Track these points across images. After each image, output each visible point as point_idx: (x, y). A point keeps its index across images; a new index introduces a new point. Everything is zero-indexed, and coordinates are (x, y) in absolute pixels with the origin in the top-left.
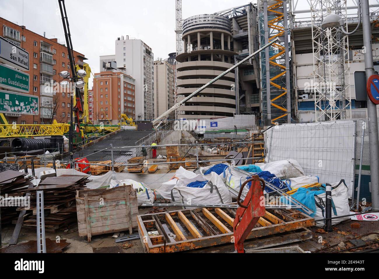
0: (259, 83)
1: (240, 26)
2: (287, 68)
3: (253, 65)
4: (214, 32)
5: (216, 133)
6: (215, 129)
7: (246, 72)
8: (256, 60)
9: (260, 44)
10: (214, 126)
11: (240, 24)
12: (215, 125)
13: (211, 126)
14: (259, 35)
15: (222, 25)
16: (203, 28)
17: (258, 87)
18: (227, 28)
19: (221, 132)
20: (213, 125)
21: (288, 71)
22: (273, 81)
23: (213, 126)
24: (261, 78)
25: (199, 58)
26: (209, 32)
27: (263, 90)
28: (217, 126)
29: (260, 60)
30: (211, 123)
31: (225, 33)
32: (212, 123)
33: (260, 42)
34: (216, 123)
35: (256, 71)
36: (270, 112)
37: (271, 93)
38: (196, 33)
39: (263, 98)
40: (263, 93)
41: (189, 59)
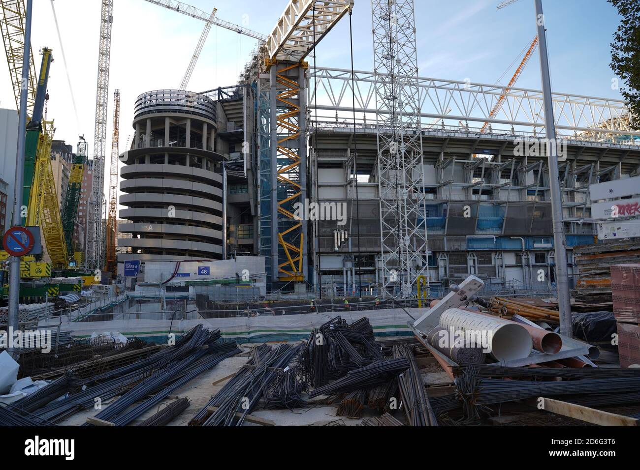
0: (256, 207)
1: (226, 115)
2: (303, 187)
3: (247, 179)
4: (193, 121)
5: (207, 284)
6: (206, 279)
7: (233, 189)
8: (252, 172)
9: (260, 147)
10: (204, 274)
11: (227, 112)
12: (206, 271)
13: (200, 273)
14: (259, 134)
15: (206, 111)
16: (176, 112)
17: (253, 213)
18: (211, 115)
19: (216, 282)
20: (202, 272)
21: (303, 191)
22: (281, 206)
23: (202, 274)
24: (259, 200)
25: (166, 159)
26: (186, 119)
27: (262, 219)
28: (208, 273)
29: (259, 171)
30: (199, 268)
31: (209, 124)
32: (202, 268)
33: (259, 145)
34: (208, 268)
35: (251, 188)
36: (277, 254)
37: (279, 224)
38: (165, 117)
39: (261, 231)
40: (262, 222)
41: (147, 159)
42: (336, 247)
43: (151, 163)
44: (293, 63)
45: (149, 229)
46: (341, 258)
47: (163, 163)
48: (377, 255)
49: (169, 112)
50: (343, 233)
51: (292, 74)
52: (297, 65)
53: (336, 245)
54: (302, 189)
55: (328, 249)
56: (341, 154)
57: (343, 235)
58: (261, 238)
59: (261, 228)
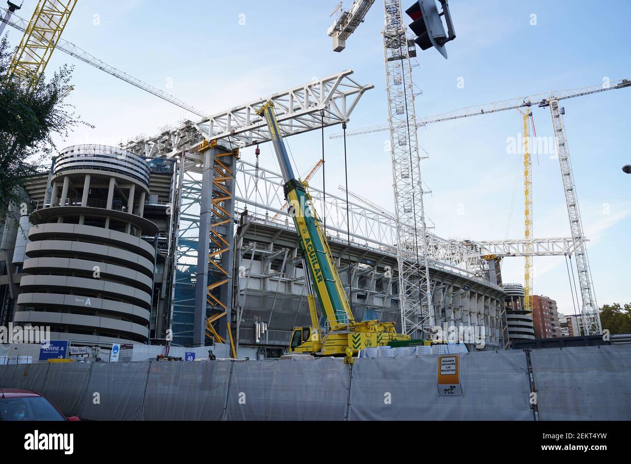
2: (230, 275)
4: (136, 187)
16: (123, 174)
21: (230, 280)
24: (174, 282)
25: (107, 224)
26: (131, 183)
27: (175, 303)
30: (186, 353)
35: (167, 268)
36: (204, 343)
37: (208, 310)
38: (110, 177)
39: (173, 316)
40: (174, 307)
41: (81, 220)
42: (257, 339)
43: (84, 224)
44: (228, 151)
45: (86, 304)
46: (255, 350)
47: (104, 227)
48: (285, 349)
49: (116, 172)
50: (264, 325)
51: (227, 161)
52: (231, 154)
53: (257, 336)
54: (228, 276)
55: (248, 340)
56: (263, 247)
57: (263, 327)
58: (173, 324)
59: (174, 313)
